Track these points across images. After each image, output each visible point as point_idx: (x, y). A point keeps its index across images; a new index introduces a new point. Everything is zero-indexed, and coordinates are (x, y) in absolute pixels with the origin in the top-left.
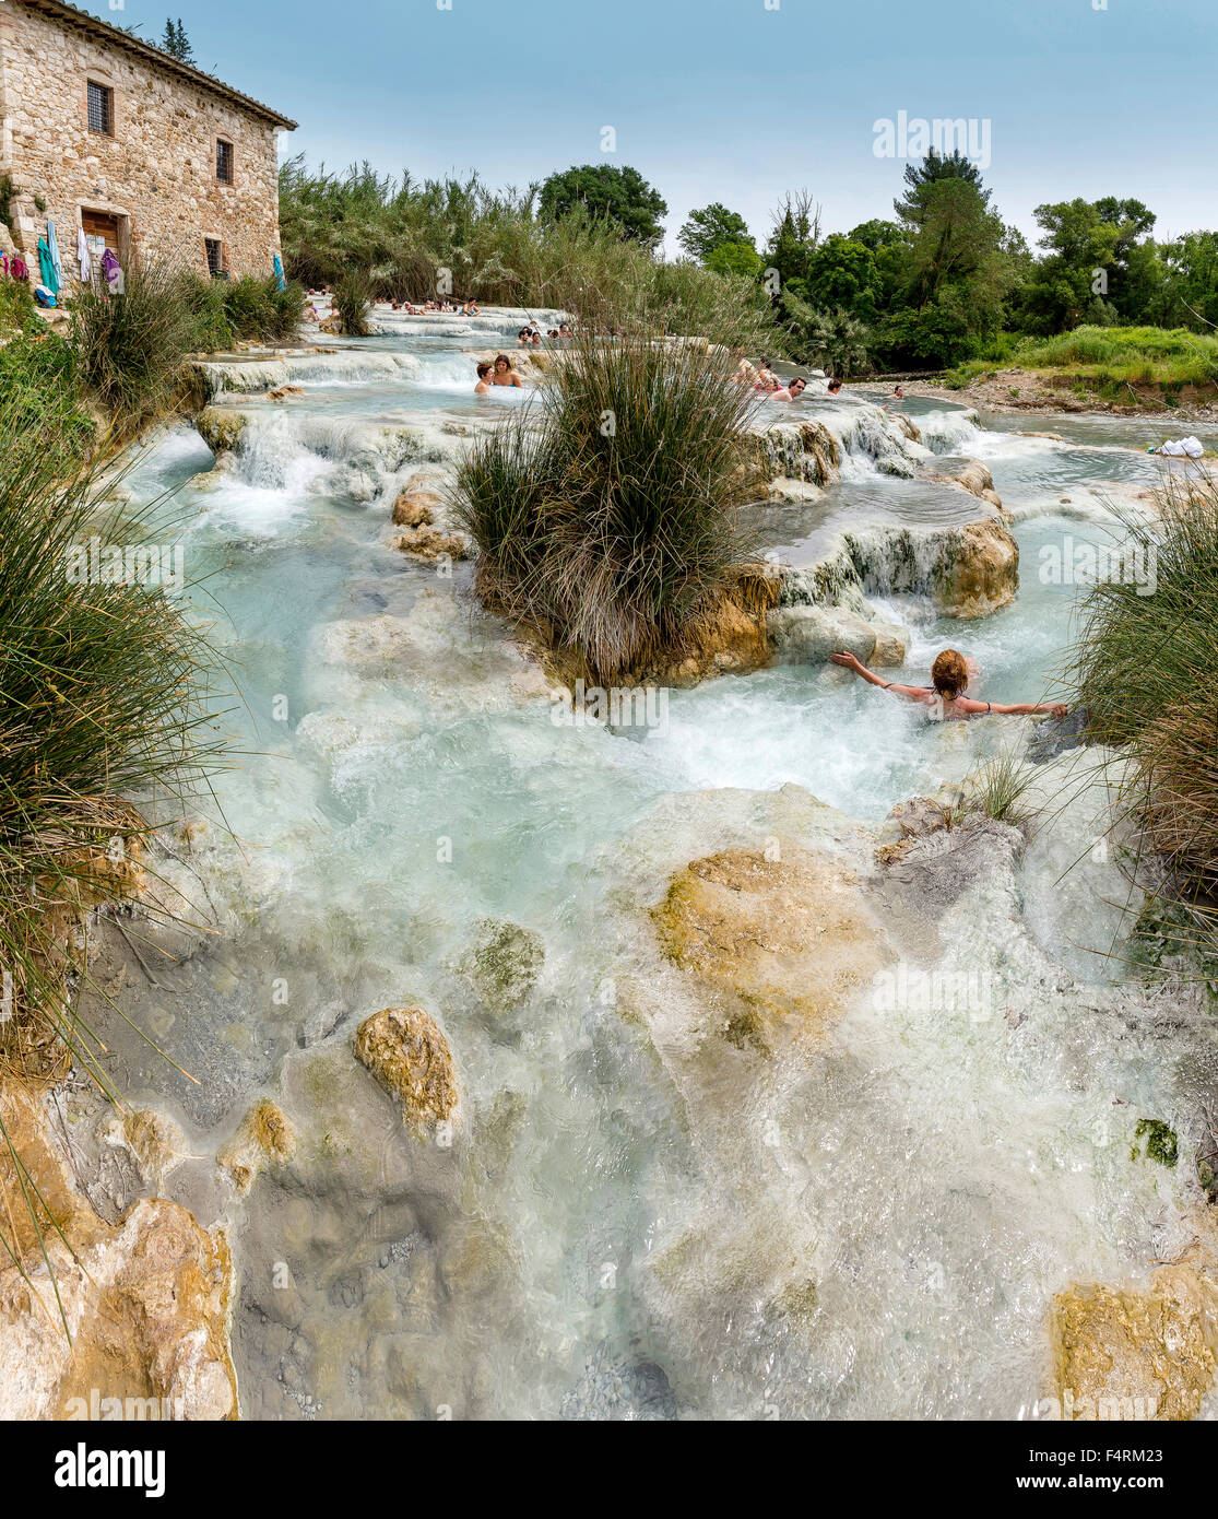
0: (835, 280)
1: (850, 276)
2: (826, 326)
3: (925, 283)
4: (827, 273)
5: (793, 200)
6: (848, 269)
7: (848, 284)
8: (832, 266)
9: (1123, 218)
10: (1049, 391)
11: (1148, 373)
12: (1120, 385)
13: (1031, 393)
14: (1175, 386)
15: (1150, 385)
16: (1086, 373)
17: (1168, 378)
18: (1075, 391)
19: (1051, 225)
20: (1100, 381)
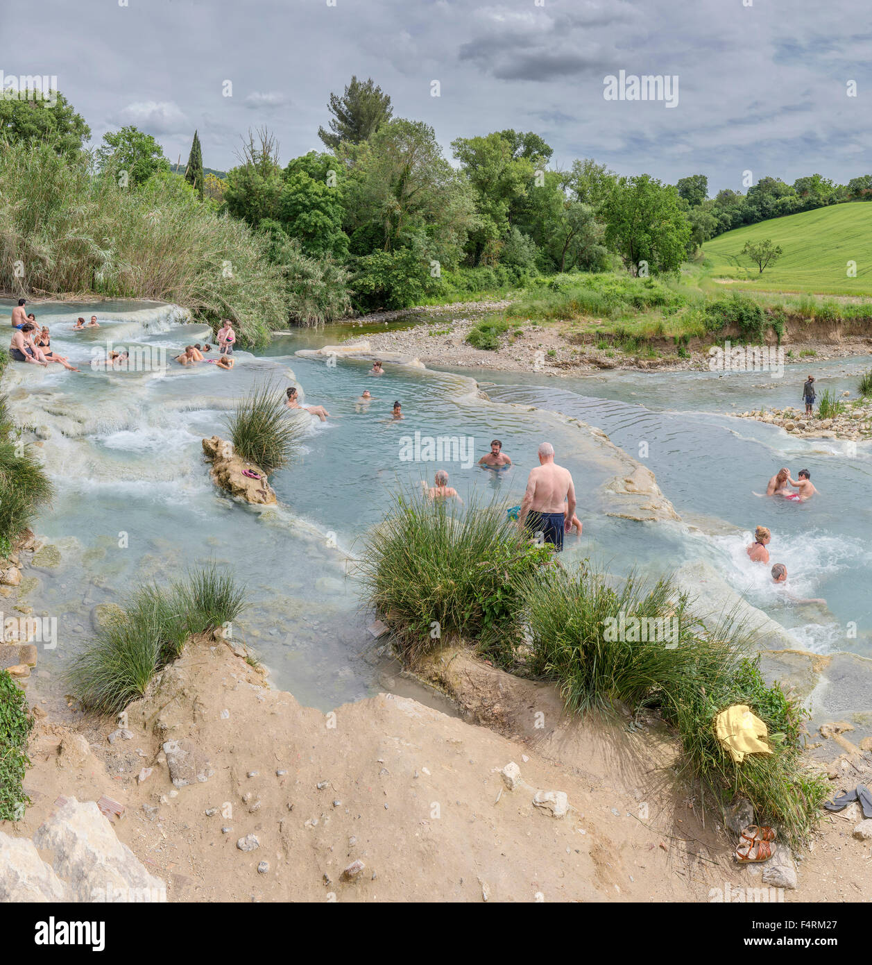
0: (311, 223)
2: (315, 271)
3: (388, 225)
9: (521, 149)
10: (579, 349)
11: (660, 330)
12: (640, 341)
13: (565, 352)
14: (684, 340)
15: (664, 339)
16: (605, 330)
17: (679, 333)
18: (601, 348)
19: (465, 158)
20: (622, 337)
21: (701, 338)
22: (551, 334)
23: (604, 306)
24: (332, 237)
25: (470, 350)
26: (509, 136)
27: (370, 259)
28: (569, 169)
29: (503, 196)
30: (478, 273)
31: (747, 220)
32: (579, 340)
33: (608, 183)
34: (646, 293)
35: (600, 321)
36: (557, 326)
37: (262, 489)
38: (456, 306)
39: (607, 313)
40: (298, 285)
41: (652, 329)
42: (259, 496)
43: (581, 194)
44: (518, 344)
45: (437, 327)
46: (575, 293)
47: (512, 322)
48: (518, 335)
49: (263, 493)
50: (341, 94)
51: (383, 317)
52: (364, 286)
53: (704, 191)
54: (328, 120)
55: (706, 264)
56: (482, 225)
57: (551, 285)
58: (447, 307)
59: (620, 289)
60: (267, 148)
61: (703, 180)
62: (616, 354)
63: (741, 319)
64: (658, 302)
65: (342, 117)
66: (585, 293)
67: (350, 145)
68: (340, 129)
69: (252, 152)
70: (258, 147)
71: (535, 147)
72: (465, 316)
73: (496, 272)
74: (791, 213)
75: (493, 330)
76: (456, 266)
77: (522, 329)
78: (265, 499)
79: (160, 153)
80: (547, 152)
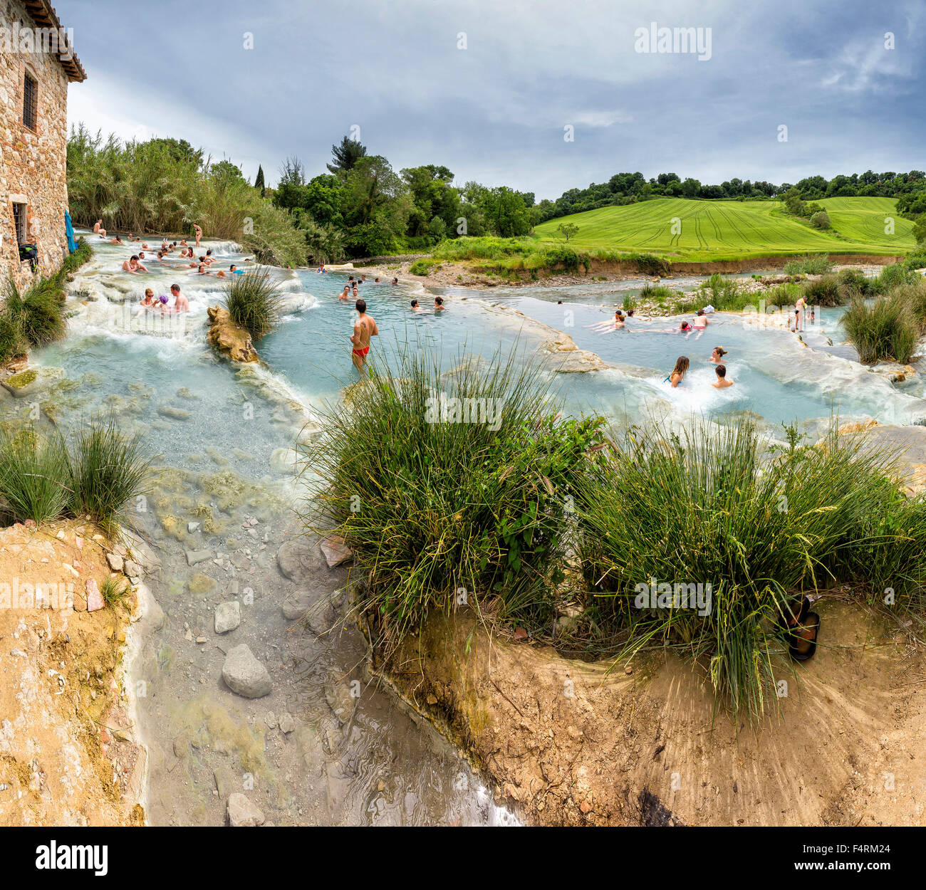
0: (321, 208)
1: (329, 207)
2: (323, 234)
3: (365, 210)
4: (316, 204)
5: (291, 162)
6: (328, 202)
7: (328, 211)
8: (318, 201)
9: (438, 175)
10: (475, 275)
11: (522, 264)
12: (510, 271)
13: (467, 277)
14: (535, 270)
15: (524, 270)
16: (489, 265)
17: (531, 266)
18: (488, 275)
19: (408, 179)
20: (499, 269)
21: (544, 269)
22: (459, 268)
23: (489, 253)
24: (334, 217)
25: (412, 276)
26: (431, 168)
27: (355, 229)
28: (463, 186)
29: (429, 198)
30: (415, 240)
31: (557, 215)
32: (475, 270)
33: (485, 191)
34: (511, 246)
35: (487, 261)
36: (461, 264)
37: (244, 349)
38: (403, 256)
39: (491, 257)
40: (313, 241)
41: (518, 265)
42: (241, 355)
43: (470, 199)
44: (440, 273)
45: (392, 265)
46: (471, 247)
47: (435, 262)
48: (440, 268)
49: (245, 353)
50: (339, 145)
51: (362, 261)
52: (351, 244)
53: (533, 200)
54: (331, 159)
55: (537, 237)
56: (417, 211)
57: (457, 243)
58: (398, 256)
59: (497, 244)
60: (297, 169)
61: (533, 195)
62: (499, 278)
63: (566, 260)
64: (519, 250)
65: (340, 158)
66: (478, 246)
67: (345, 172)
68: (339, 163)
69: (289, 170)
70: (292, 168)
71: (444, 173)
72: (408, 260)
73: (425, 239)
74: (580, 212)
75: (425, 265)
76: (403, 234)
77: (442, 265)
78: (246, 358)
79: (241, 175)
80: (452, 176)
